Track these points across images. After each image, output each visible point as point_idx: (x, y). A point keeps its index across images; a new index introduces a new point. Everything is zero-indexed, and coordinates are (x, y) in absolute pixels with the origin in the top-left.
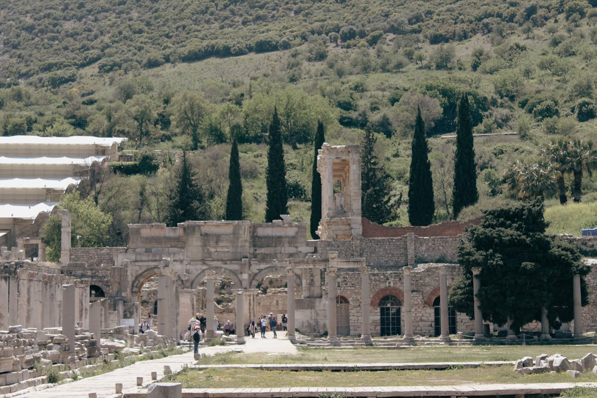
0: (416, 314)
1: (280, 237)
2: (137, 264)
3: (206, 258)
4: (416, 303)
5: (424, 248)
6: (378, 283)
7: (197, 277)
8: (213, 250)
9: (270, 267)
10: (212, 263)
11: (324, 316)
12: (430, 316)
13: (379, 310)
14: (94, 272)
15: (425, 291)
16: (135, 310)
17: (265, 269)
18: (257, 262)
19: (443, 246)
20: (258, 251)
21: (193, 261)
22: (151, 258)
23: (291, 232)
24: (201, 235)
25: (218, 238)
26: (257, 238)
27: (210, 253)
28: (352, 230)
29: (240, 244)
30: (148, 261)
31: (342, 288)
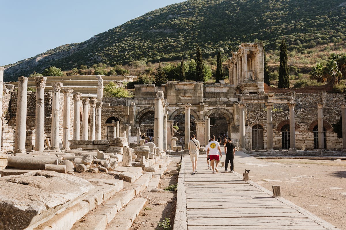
0: (303, 136)
1: (219, 93)
2: (139, 105)
3: (178, 103)
4: (303, 129)
5: (300, 100)
6: (281, 117)
7: (173, 113)
8: (182, 98)
9: (215, 108)
10: (181, 106)
11: (249, 136)
12: (311, 137)
13: (281, 133)
14: (113, 109)
15: (308, 122)
16: (137, 132)
17: (212, 109)
18: (207, 105)
19: (310, 98)
20: (207, 100)
21: (171, 104)
22: (147, 102)
23: (225, 90)
24: (176, 90)
25: (185, 92)
26: (206, 93)
27: (180, 100)
28: (259, 89)
29: (198, 95)
30: (145, 104)
31: (260, 120)
